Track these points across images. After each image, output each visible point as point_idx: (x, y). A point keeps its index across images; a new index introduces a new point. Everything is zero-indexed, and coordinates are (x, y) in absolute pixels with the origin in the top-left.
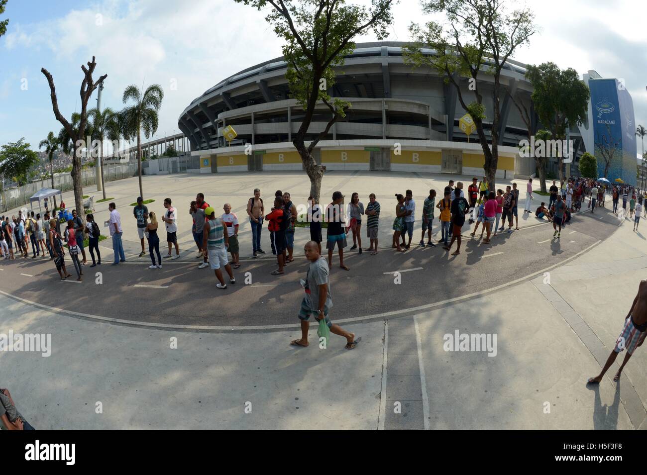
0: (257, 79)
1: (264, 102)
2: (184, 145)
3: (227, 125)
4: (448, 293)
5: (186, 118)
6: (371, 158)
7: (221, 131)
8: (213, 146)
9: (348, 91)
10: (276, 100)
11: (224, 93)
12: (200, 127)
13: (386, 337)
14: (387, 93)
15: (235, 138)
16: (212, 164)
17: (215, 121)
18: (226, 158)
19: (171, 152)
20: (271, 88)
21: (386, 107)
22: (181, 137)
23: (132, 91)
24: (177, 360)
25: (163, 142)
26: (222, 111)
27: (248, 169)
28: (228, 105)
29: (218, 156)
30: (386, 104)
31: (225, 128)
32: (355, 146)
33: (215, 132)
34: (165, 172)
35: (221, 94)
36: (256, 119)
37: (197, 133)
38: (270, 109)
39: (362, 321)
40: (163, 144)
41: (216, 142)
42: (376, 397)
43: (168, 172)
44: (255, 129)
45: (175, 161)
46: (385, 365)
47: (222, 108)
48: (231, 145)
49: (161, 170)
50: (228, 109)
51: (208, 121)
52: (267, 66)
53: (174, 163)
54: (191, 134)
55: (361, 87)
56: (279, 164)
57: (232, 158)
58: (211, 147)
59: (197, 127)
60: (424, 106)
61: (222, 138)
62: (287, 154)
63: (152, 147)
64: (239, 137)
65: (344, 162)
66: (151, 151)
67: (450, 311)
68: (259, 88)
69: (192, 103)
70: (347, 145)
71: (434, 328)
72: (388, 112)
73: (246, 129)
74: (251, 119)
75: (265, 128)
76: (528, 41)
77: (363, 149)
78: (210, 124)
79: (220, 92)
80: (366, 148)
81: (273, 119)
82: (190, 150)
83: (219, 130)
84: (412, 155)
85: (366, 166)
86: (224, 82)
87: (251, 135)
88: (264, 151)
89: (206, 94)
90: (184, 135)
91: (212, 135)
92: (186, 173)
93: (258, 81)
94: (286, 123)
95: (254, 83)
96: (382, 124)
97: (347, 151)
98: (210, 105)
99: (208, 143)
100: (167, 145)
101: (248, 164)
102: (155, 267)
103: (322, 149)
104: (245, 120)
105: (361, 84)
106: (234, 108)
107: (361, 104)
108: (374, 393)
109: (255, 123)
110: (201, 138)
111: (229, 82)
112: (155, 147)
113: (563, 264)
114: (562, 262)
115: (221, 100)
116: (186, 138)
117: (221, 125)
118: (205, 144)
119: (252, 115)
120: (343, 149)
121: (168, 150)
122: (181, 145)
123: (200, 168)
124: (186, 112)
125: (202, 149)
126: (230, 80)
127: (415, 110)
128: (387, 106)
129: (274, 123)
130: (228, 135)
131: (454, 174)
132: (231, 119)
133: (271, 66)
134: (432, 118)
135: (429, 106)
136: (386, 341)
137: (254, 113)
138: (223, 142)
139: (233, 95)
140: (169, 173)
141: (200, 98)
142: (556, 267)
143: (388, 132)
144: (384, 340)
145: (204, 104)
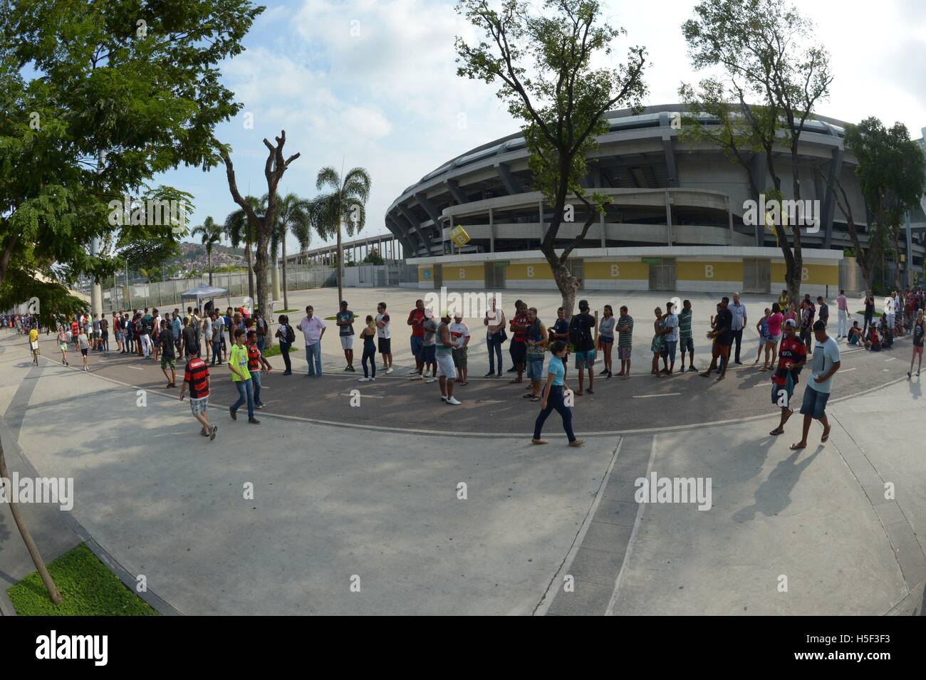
0: (496, 162)
1: (507, 194)
2: (393, 250)
3: (455, 225)
4: (703, 417)
5: (396, 213)
6: (650, 273)
7: (446, 233)
8: (436, 254)
9: (620, 178)
10: (523, 192)
11: (449, 180)
12: (417, 227)
13: (619, 449)
14: (673, 180)
15: (466, 244)
16: (434, 276)
17: (439, 218)
18: (455, 270)
19: (374, 259)
20: (514, 174)
21: (671, 201)
22: (390, 239)
23: (328, 175)
24: (389, 454)
25: (364, 244)
26: (447, 206)
27: (486, 286)
28: (457, 198)
29: (443, 266)
30: (670, 197)
31: (453, 228)
32: (630, 257)
33: (438, 234)
34: (367, 285)
35: (446, 181)
36: (495, 218)
37: (413, 234)
38: (514, 204)
39: (596, 436)
40: (364, 248)
41: (441, 247)
42: (592, 496)
43: (372, 285)
44: (494, 232)
45: (383, 271)
46: (609, 472)
47: (448, 201)
48: (461, 253)
49: (362, 282)
50: (456, 203)
51: (428, 218)
52: (508, 143)
53: (381, 273)
54: (404, 236)
55: (638, 173)
56: (528, 281)
57: (463, 270)
58: (432, 254)
59: (412, 227)
60: (721, 198)
61: (448, 242)
62: (536, 266)
63: (347, 250)
64: (472, 242)
65: (616, 278)
66: (345, 255)
67: (700, 433)
68: (497, 175)
69: (405, 193)
70: (618, 255)
71: (674, 447)
72: (674, 208)
73: (483, 231)
74: (489, 218)
75: (509, 231)
76: (826, 92)
77: (640, 260)
78: (430, 223)
79: (444, 179)
80: (645, 258)
81: (519, 219)
82: (402, 258)
83: (444, 231)
84: (704, 267)
85: (644, 284)
86: (449, 165)
87: (489, 240)
88: (507, 262)
89: (424, 181)
90: (393, 236)
91: (434, 238)
92: (398, 287)
93: (497, 165)
94: (537, 224)
95: (491, 168)
96: (666, 225)
97: (620, 264)
98: (430, 196)
99: (429, 249)
100: (369, 249)
101: (486, 279)
102: (368, 379)
103: (585, 261)
104: (480, 219)
105: (637, 168)
106: (464, 202)
107: (637, 197)
108: (590, 492)
109: (494, 224)
110: (418, 242)
111: (455, 165)
112: (351, 250)
113: (861, 395)
114: (861, 393)
115: (446, 190)
116: (396, 241)
117: (447, 224)
118: (425, 251)
119: (490, 212)
120: (613, 261)
121: (370, 256)
122: (389, 249)
123: (418, 282)
124: (396, 204)
125: (420, 256)
126: (456, 162)
127: (711, 204)
128: (672, 199)
129: (522, 224)
130: (458, 238)
131: (760, 293)
132: (461, 217)
133: (512, 144)
134: (733, 215)
135: (728, 197)
136: (617, 453)
137: (493, 209)
138: (450, 247)
139: (462, 184)
140: (374, 287)
141: (416, 186)
142: (851, 398)
143: (675, 236)
144: (614, 452)
145: (421, 195)
